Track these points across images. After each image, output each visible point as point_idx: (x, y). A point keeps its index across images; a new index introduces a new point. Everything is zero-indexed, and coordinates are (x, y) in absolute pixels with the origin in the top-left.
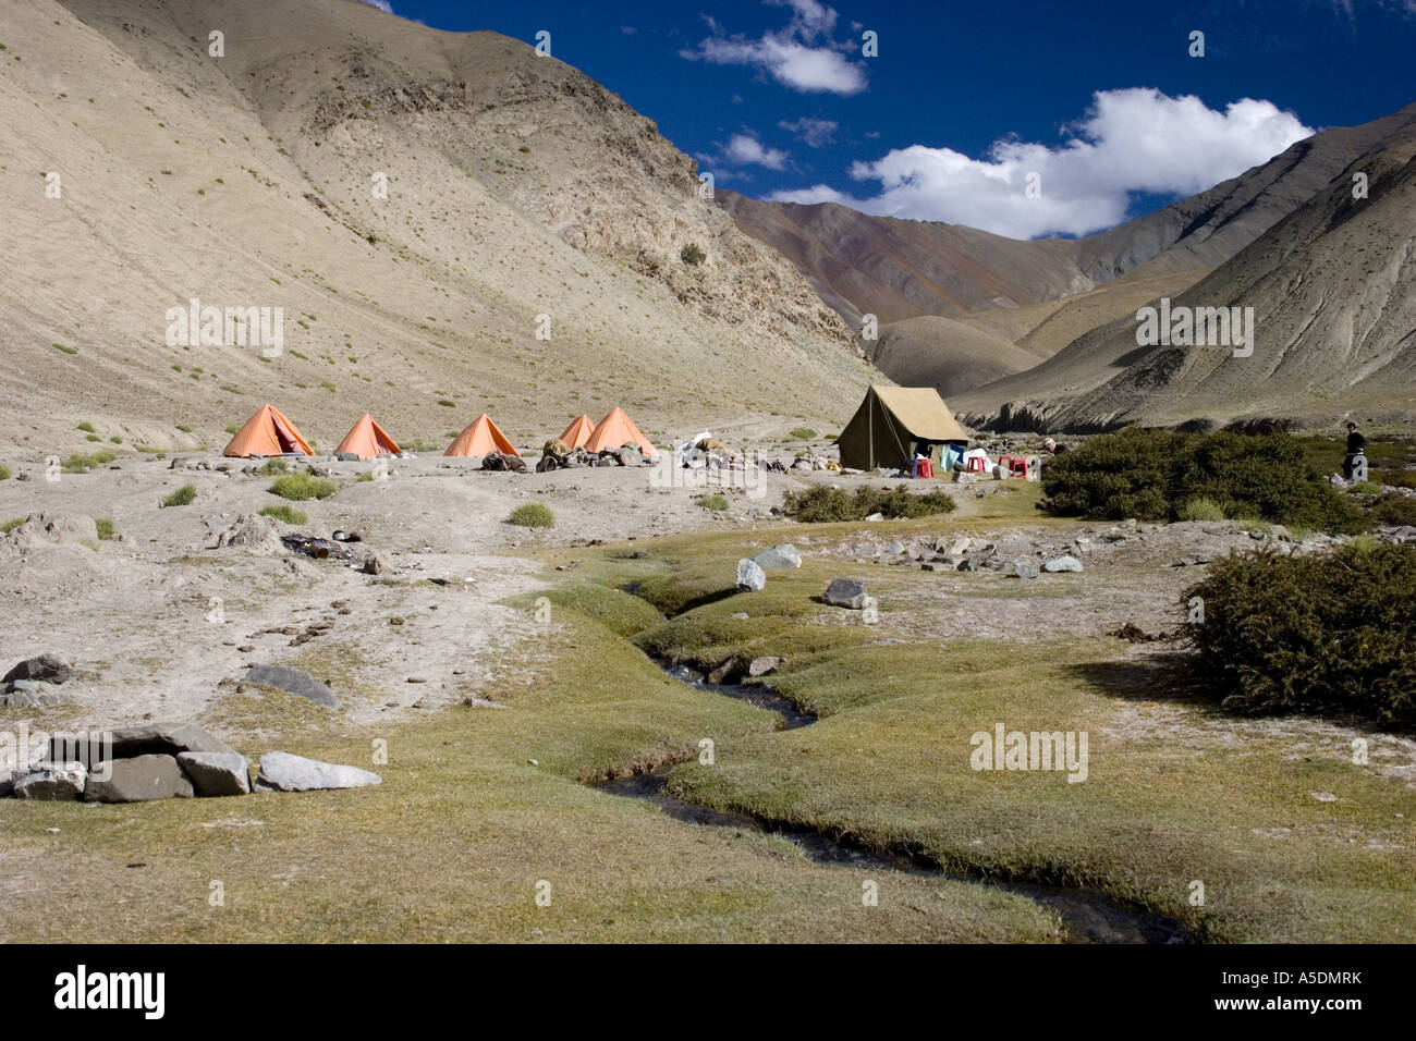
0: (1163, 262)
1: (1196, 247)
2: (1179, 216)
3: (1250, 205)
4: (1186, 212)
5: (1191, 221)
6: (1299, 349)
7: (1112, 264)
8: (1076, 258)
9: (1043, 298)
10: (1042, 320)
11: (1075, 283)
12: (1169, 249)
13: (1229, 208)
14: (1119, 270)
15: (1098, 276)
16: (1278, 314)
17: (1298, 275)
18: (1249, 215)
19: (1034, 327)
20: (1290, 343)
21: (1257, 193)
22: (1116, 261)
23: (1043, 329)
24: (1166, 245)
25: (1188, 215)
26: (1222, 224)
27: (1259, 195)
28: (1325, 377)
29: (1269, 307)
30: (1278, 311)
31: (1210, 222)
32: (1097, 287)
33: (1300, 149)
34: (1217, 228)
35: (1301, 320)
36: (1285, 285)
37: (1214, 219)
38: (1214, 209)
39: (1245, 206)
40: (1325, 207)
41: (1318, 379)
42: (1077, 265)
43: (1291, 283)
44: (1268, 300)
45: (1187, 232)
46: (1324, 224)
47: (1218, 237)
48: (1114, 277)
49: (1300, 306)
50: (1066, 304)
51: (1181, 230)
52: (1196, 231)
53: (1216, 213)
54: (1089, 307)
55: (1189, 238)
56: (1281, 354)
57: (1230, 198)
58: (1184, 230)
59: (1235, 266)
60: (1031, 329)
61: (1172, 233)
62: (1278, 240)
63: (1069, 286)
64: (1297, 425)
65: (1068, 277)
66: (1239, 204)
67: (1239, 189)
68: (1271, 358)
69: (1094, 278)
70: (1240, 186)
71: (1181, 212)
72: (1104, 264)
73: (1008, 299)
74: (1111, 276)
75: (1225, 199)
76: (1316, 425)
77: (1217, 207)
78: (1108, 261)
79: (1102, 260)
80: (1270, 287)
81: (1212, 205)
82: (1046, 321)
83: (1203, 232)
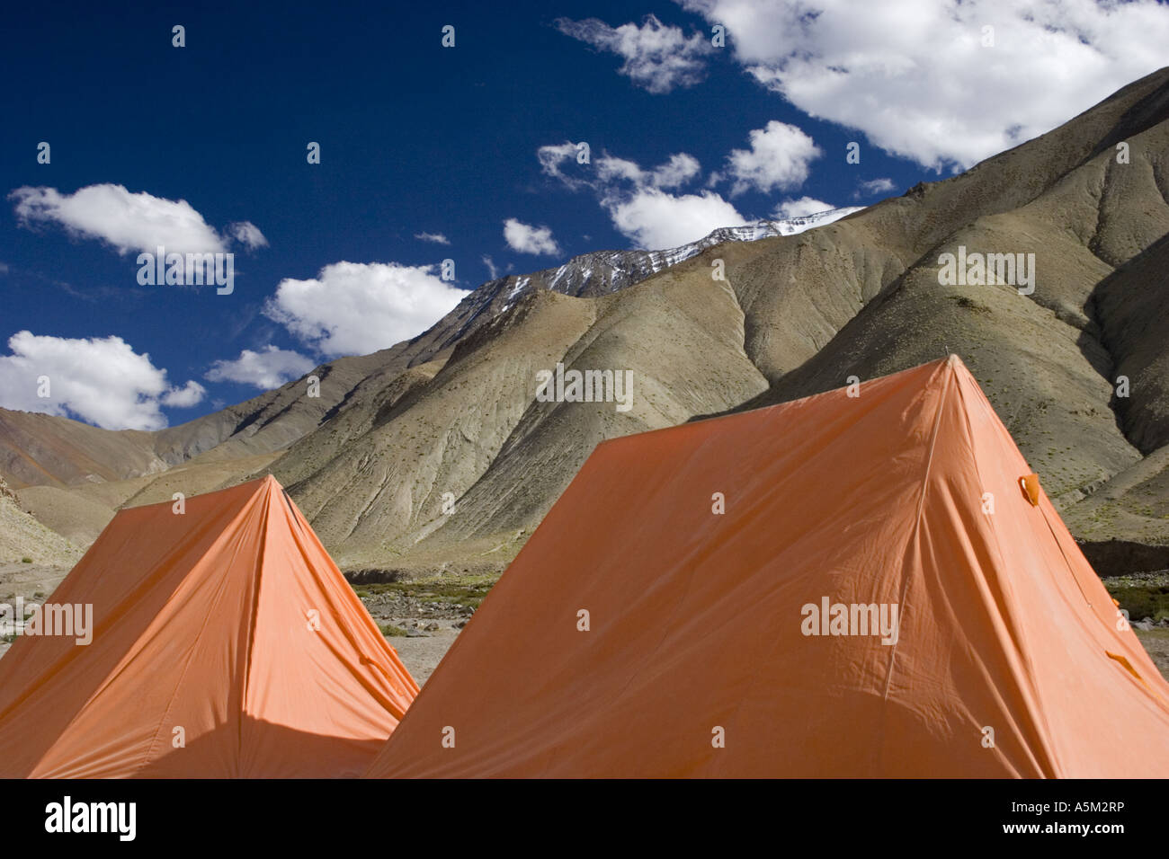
0: (222, 451)
1: (247, 440)
2: (234, 417)
3: (287, 409)
4: (239, 413)
5: (242, 420)
6: (370, 514)
7: (182, 452)
8: (153, 446)
9: (127, 476)
10: (136, 492)
11: (153, 465)
12: (226, 441)
13: (271, 411)
14: (187, 456)
15: (170, 460)
16: (352, 486)
17: (365, 456)
18: (287, 417)
19: (130, 497)
20: (364, 509)
21: (292, 401)
22: (185, 449)
23: (137, 499)
24: (223, 438)
25: (240, 415)
26: (267, 423)
27: (294, 403)
28: (394, 537)
29: (344, 481)
30: (351, 484)
31: (258, 422)
32: (170, 470)
33: (323, 370)
34: (262, 426)
35: (371, 491)
36: (355, 463)
37: (260, 419)
38: (260, 412)
39: (283, 410)
40: (370, 407)
41: (388, 538)
42: (154, 451)
43: (361, 462)
44: (342, 475)
45: (240, 428)
46: (371, 419)
47: (262, 433)
48: (183, 461)
49: (368, 480)
50: (155, 480)
51: (235, 427)
52: (247, 428)
53: (262, 414)
54: (175, 482)
55: (241, 433)
56: (357, 518)
57: (272, 404)
58: (238, 427)
59: (303, 450)
60: (126, 499)
61: (228, 429)
62: (336, 431)
63: (147, 468)
64: (405, 575)
65: (147, 461)
66: (279, 409)
67: (279, 398)
68: (349, 521)
69: (168, 462)
70: (279, 395)
71: (235, 413)
72: (175, 451)
73: (99, 477)
74: (180, 460)
75: (268, 404)
76: (420, 575)
77: (263, 410)
78: (179, 448)
79: (174, 447)
80: (344, 465)
81: (259, 409)
82: (139, 493)
83: (252, 428)
